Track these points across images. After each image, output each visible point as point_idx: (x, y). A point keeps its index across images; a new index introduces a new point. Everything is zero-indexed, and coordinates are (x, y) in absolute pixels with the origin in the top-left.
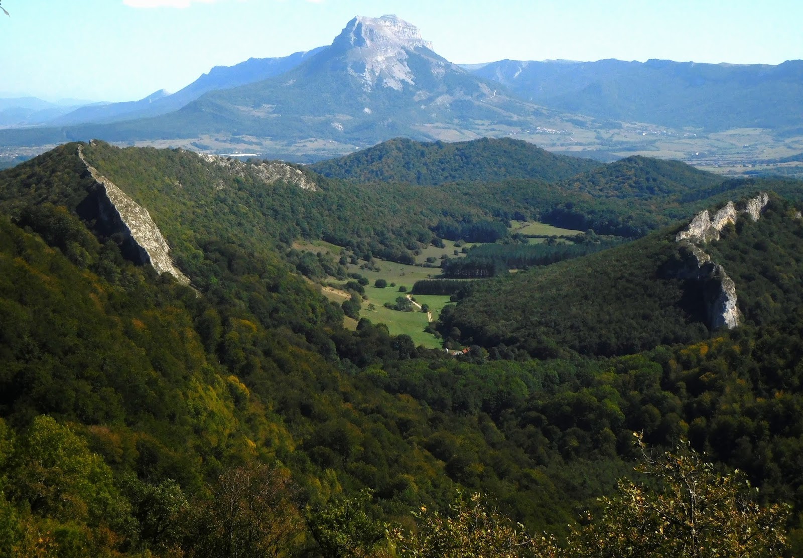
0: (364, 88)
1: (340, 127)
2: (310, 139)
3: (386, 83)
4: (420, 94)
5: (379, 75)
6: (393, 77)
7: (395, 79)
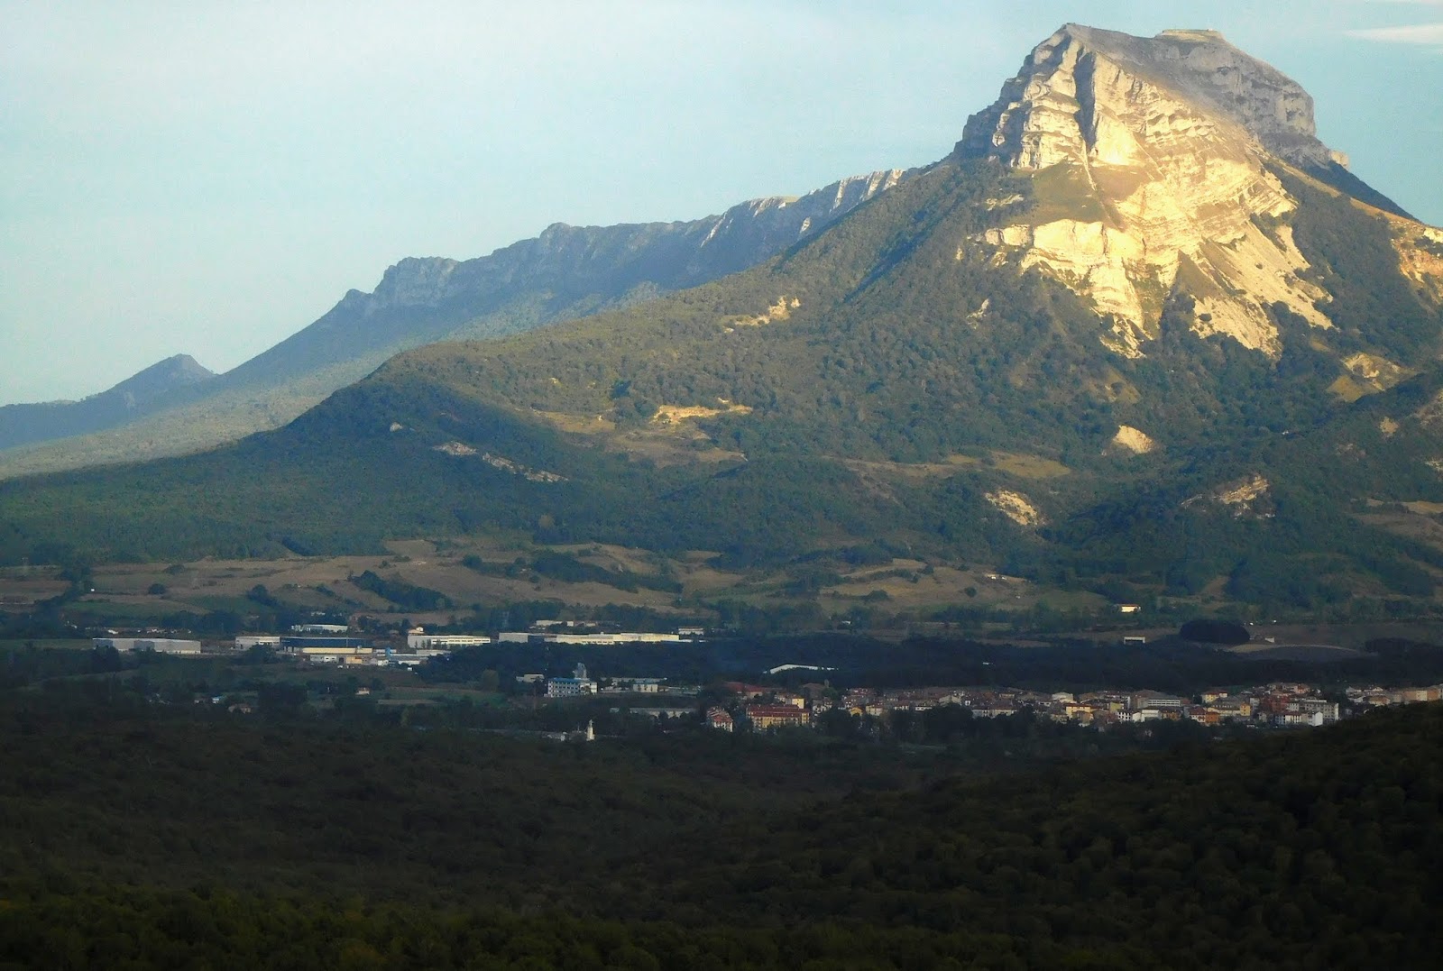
0: (1112, 337)
1: (1020, 509)
2: (899, 563)
3: (1205, 318)
4: (1359, 368)
5: (1175, 286)
6: (1235, 294)
7: (1243, 303)
